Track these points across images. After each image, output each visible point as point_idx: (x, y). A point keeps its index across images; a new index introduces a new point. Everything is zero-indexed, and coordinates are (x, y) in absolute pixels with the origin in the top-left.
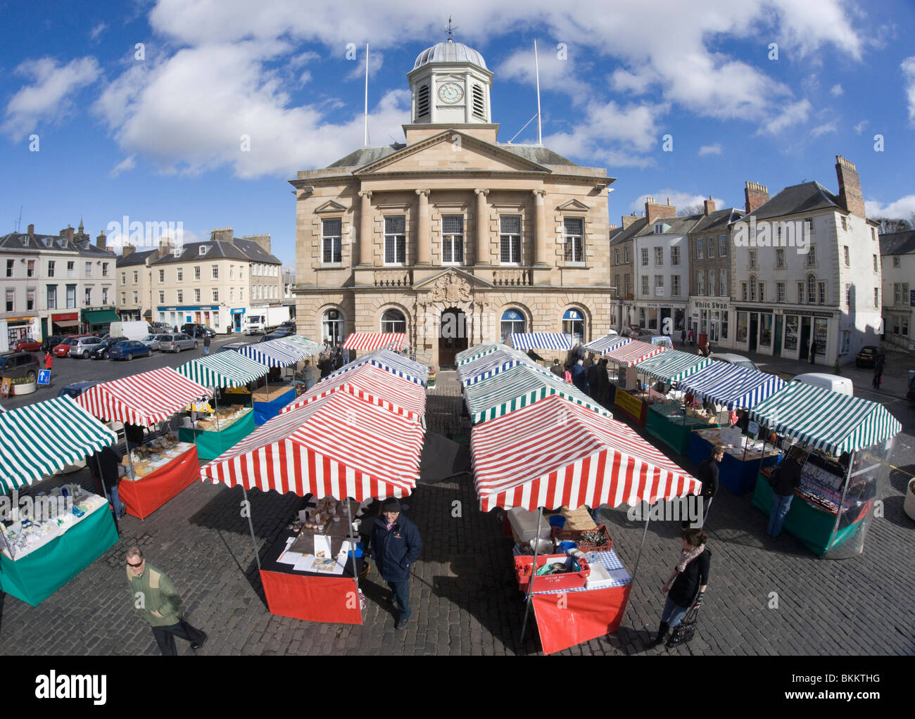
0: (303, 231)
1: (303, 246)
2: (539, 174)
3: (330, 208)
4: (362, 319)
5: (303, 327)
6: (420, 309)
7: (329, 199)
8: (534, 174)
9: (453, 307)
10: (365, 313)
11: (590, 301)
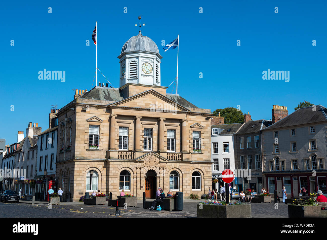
0: (80, 130)
1: (80, 137)
2: (186, 112)
3: (95, 120)
4: (112, 174)
5: (78, 179)
6: (139, 170)
7: (94, 115)
8: (183, 112)
9: (152, 169)
10: (114, 171)
11: (203, 168)
